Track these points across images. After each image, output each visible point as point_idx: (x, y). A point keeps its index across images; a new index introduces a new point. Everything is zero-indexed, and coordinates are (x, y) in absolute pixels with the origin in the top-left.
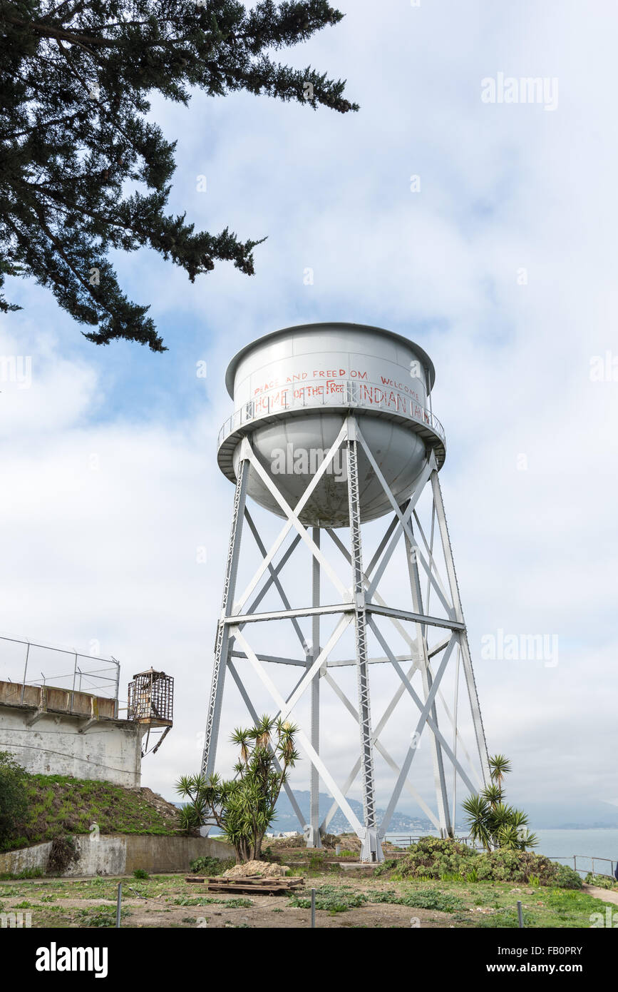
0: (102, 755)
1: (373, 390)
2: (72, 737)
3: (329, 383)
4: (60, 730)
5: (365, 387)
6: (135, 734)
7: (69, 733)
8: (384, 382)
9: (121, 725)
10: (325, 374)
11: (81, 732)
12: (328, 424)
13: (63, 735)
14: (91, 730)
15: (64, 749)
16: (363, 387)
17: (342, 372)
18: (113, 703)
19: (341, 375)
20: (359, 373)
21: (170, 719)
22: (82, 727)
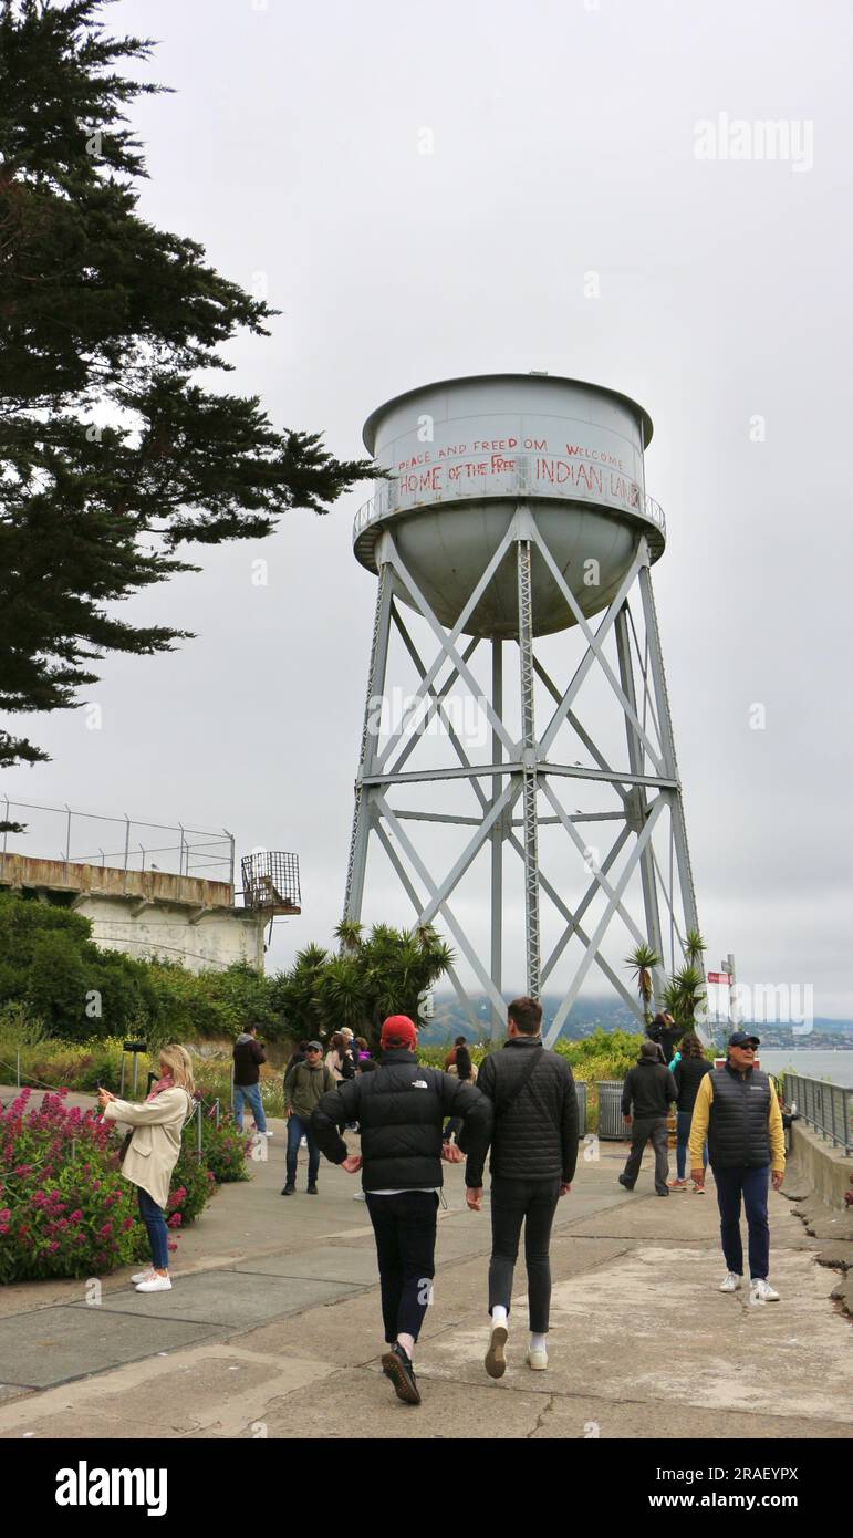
0: (217, 949)
1: (555, 465)
2: (182, 929)
3: (495, 459)
4: (168, 922)
5: (544, 462)
6: (255, 925)
7: (178, 924)
8: (570, 451)
9: (238, 913)
10: (490, 447)
11: (192, 923)
12: (494, 516)
13: (171, 927)
14: (203, 920)
15: (175, 943)
16: (541, 462)
17: (513, 443)
18: (228, 887)
19: (511, 446)
20: (536, 442)
21: (297, 905)
22: (193, 917)
